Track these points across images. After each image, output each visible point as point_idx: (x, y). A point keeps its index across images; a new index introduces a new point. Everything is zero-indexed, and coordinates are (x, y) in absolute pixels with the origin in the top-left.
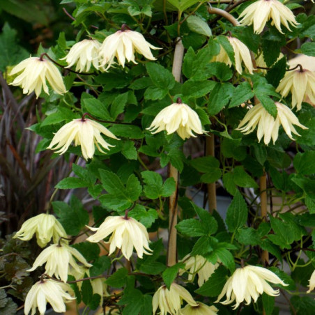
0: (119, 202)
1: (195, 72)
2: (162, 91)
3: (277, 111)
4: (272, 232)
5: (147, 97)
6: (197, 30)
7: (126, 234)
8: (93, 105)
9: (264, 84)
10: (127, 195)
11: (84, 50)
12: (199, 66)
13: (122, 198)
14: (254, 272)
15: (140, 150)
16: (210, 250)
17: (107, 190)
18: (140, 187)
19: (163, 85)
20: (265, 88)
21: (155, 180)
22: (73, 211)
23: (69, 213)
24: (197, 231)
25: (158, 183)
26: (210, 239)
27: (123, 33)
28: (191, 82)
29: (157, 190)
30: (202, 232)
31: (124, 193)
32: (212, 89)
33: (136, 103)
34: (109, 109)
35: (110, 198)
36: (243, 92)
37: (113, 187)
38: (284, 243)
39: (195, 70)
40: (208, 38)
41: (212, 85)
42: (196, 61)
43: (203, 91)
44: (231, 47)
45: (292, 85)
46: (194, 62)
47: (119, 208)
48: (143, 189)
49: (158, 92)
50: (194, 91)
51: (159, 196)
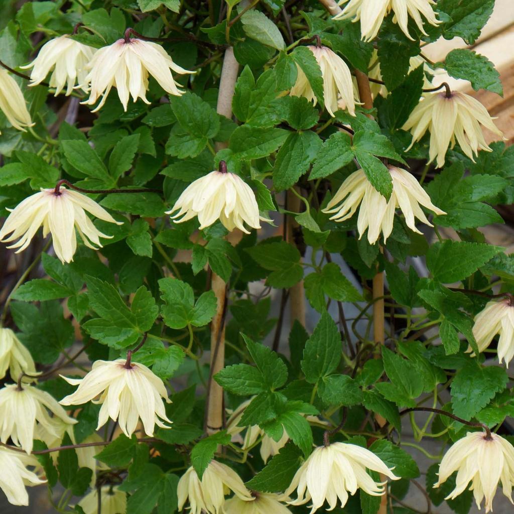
0: (118, 333)
1: (254, 110)
2: (196, 142)
3: (391, 186)
4: (384, 378)
5: (170, 152)
6: (259, 38)
7: (126, 396)
8: (78, 152)
9: (373, 135)
10: (133, 320)
11: (63, 56)
12: (261, 100)
13: (125, 325)
14: (344, 454)
15: (159, 239)
16: (272, 416)
17: (98, 312)
18: (155, 307)
19: (199, 129)
20: (375, 142)
21: (182, 295)
22: (46, 320)
23: (40, 322)
24: (249, 386)
25: (187, 301)
26: (273, 397)
27: (127, 46)
28: (246, 129)
29: (185, 312)
30: (259, 386)
31: (128, 316)
32: (282, 144)
33: (153, 153)
34: (107, 159)
35: (104, 325)
36: (336, 151)
37: (108, 307)
38: (404, 398)
39: (254, 106)
40: (278, 52)
41: (283, 137)
42: (256, 91)
43: (265, 146)
44: (319, 68)
45: (431, 121)
46: (252, 93)
47: (118, 343)
48: (160, 310)
49: (190, 144)
50: (251, 146)
51: (189, 323)
